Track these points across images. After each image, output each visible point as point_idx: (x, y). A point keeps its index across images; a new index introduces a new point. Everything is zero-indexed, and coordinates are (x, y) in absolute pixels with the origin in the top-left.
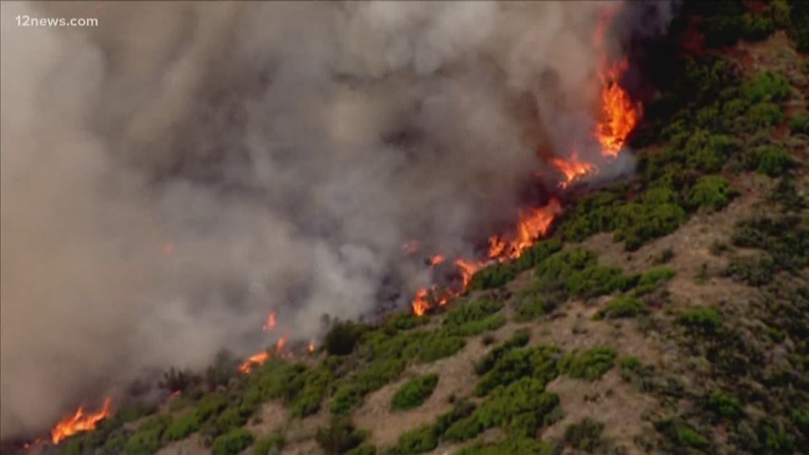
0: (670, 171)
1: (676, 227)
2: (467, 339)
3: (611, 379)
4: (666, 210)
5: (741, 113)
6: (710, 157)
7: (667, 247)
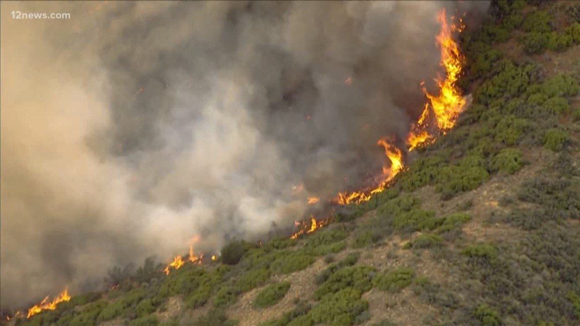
0: (483, 144)
1: (480, 184)
2: (316, 258)
3: (407, 293)
4: (474, 171)
5: (540, 104)
6: (512, 134)
7: (470, 198)
